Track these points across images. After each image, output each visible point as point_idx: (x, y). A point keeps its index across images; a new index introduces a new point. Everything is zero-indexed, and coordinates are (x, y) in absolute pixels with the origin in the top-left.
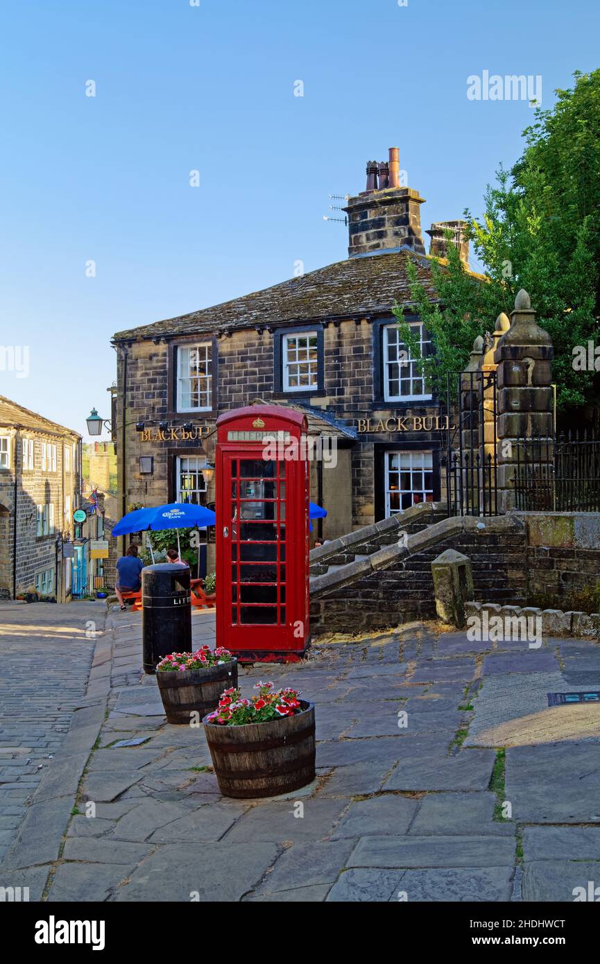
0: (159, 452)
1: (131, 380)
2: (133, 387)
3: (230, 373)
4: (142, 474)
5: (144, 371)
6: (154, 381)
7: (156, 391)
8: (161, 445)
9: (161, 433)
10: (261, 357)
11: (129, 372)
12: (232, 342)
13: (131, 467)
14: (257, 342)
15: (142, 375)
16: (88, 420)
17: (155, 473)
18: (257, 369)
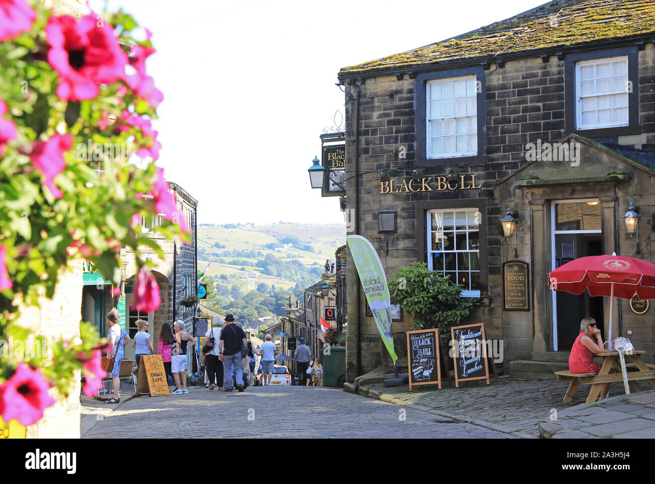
0: (405, 206)
1: (365, 123)
2: (368, 130)
3: (503, 110)
4: (381, 232)
5: (382, 112)
6: (397, 122)
7: (399, 135)
8: (407, 198)
9: (407, 183)
10: (545, 90)
11: (362, 113)
12: (504, 73)
13: (366, 224)
14: (540, 72)
15: (380, 116)
16: (310, 171)
17: (400, 231)
18: (541, 104)
